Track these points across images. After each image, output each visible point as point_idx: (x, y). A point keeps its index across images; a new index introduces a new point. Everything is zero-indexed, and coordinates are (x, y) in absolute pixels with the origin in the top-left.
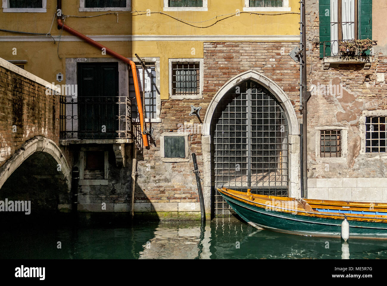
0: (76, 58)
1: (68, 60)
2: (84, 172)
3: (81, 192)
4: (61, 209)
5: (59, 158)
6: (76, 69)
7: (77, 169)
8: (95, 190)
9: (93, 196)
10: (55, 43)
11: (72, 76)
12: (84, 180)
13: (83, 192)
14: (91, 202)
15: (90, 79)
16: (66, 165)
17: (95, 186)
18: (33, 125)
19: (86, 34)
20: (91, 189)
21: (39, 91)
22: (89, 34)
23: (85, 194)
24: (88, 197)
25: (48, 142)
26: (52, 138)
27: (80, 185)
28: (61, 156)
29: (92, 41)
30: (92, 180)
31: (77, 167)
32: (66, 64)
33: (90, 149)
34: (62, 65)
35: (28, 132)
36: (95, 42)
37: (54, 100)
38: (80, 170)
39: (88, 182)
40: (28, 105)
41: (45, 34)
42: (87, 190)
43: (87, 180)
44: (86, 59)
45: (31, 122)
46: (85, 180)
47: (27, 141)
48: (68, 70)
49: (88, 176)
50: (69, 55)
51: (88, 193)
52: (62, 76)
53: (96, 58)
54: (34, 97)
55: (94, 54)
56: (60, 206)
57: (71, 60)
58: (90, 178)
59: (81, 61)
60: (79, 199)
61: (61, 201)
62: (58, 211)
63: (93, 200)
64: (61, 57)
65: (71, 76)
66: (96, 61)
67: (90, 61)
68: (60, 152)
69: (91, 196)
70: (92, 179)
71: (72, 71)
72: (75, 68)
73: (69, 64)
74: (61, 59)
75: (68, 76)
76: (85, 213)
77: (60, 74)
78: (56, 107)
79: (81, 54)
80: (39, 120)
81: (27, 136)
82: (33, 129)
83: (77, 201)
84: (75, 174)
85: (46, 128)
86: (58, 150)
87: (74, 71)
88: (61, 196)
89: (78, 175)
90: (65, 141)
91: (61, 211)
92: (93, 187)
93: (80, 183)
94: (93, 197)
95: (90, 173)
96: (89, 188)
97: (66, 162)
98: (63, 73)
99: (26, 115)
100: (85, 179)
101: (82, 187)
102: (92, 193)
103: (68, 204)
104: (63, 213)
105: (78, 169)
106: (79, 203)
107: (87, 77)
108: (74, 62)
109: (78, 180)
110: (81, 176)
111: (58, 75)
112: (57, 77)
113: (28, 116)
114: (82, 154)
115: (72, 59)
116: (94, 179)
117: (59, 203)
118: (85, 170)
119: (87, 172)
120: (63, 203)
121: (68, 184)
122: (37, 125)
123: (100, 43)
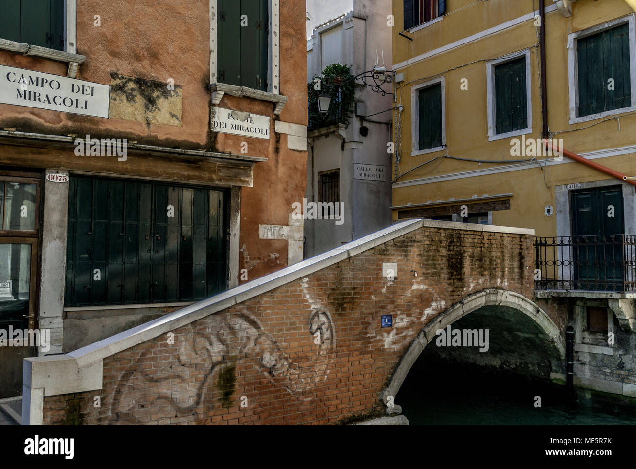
0: (567, 185)
1: (557, 188)
2: (582, 334)
3: (578, 360)
4: (553, 379)
5: (535, 313)
6: (568, 199)
7: (571, 328)
8: (596, 360)
9: (593, 368)
10: (541, 169)
11: (564, 208)
12: (581, 345)
13: (580, 361)
14: (591, 376)
15: (587, 209)
16: (551, 323)
17: (596, 355)
18: (480, 277)
19: (578, 152)
20: (591, 358)
21: (490, 240)
22: (582, 151)
23: (583, 364)
24: (587, 367)
25: (508, 295)
26: (517, 289)
27: (576, 350)
28: (538, 311)
29: (585, 160)
30: (592, 346)
31: (572, 327)
32: (555, 193)
33: (589, 304)
34: (552, 195)
35: (472, 285)
36: (588, 162)
37: (521, 245)
38: (577, 331)
39: (586, 348)
40: (472, 257)
41: (530, 160)
42: (586, 358)
43: (585, 345)
44: (579, 185)
45: (476, 274)
46: (583, 345)
47: (470, 295)
48: (558, 200)
49: (588, 339)
50: (559, 181)
51: (587, 363)
52: (551, 208)
53: (592, 182)
54: (481, 247)
55: (590, 176)
56: (553, 375)
57: (561, 188)
58: (591, 343)
59: (573, 188)
60: (575, 370)
61: (554, 368)
62: (551, 380)
63: (594, 373)
64: (549, 185)
65: (562, 209)
66: (593, 186)
67: (585, 186)
68: (534, 306)
69: (592, 367)
70: (592, 344)
71: (564, 202)
72: (566, 198)
73: (560, 193)
74: (549, 188)
75: (558, 209)
76: (583, 389)
77: (549, 206)
78: (525, 252)
79: (573, 179)
80: (491, 271)
81: (470, 289)
82: (481, 281)
83: (572, 371)
84: (569, 336)
85: (505, 279)
86: (531, 304)
87: (566, 202)
88: (554, 363)
89: (573, 337)
90: (544, 293)
91: (555, 381)
92: (593, 356)
93: (576, 348)
94: (593, 370)
95: (590, 337)
96: (588, 356)
97: (549, 319)
98: (552, 205)
99: (469, 267)
100: (583, 343)
101: (579, 353)
102: (593, 364)
103: (562, 373)
104: (556, 384)
105: (573, 329)
106: (575, 375)
107: (583, 207)
108: (564, 190)
109: (573, 344)
110: (578, 340)
111: (546, 208)
112: (546, 211)
113: (472, 269)
114: (578, 310)
115: (563, 186)
116: (595, 345)
117: (551, 370)
118: (583, 331)
119: (586, 334)
120: (556, 372)
121: (558, 347)
122: (487, 277)
123: (595, 161)
